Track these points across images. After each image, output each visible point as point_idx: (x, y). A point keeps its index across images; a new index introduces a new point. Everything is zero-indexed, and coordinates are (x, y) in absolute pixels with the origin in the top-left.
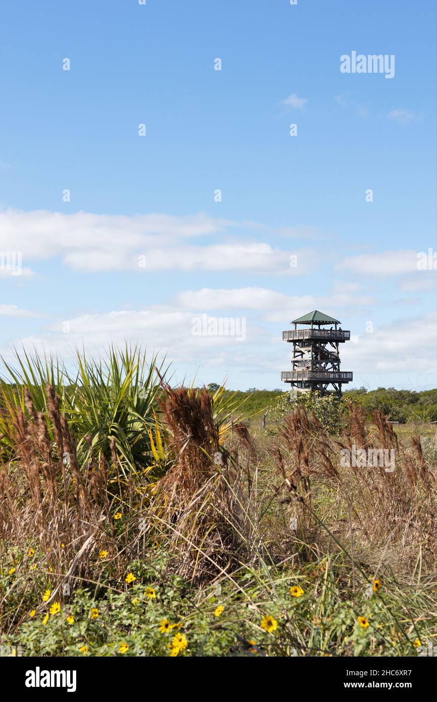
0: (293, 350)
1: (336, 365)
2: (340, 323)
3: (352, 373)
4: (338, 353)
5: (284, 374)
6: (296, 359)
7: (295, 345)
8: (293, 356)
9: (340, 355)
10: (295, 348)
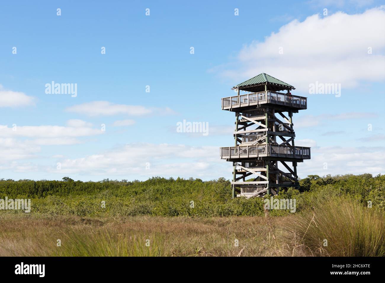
0: (236, 121)
1: (289, 140)
2: (294, 89)
3: (309, 148)
4: (292, 125)
5: (225, 150)
6: (240, 132)
7: (238, 115)
8: (235, 128)
9: (294, 128)
10: (238, 119)
